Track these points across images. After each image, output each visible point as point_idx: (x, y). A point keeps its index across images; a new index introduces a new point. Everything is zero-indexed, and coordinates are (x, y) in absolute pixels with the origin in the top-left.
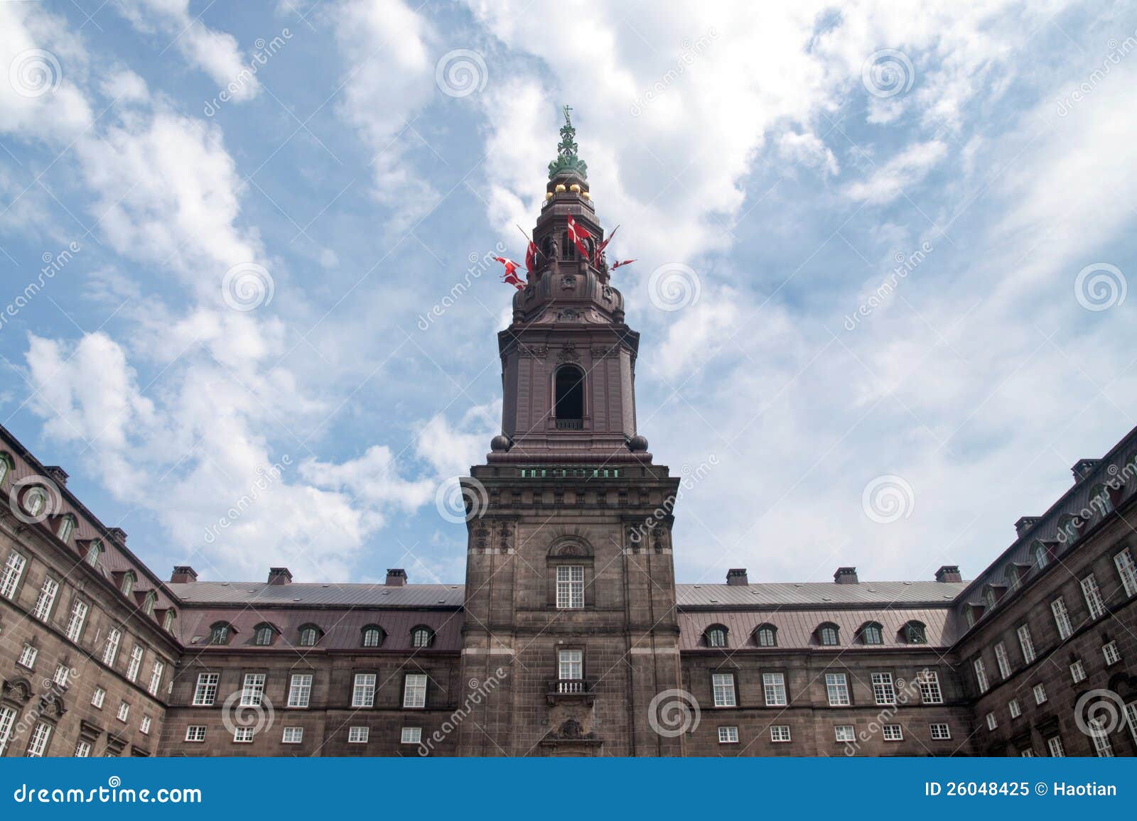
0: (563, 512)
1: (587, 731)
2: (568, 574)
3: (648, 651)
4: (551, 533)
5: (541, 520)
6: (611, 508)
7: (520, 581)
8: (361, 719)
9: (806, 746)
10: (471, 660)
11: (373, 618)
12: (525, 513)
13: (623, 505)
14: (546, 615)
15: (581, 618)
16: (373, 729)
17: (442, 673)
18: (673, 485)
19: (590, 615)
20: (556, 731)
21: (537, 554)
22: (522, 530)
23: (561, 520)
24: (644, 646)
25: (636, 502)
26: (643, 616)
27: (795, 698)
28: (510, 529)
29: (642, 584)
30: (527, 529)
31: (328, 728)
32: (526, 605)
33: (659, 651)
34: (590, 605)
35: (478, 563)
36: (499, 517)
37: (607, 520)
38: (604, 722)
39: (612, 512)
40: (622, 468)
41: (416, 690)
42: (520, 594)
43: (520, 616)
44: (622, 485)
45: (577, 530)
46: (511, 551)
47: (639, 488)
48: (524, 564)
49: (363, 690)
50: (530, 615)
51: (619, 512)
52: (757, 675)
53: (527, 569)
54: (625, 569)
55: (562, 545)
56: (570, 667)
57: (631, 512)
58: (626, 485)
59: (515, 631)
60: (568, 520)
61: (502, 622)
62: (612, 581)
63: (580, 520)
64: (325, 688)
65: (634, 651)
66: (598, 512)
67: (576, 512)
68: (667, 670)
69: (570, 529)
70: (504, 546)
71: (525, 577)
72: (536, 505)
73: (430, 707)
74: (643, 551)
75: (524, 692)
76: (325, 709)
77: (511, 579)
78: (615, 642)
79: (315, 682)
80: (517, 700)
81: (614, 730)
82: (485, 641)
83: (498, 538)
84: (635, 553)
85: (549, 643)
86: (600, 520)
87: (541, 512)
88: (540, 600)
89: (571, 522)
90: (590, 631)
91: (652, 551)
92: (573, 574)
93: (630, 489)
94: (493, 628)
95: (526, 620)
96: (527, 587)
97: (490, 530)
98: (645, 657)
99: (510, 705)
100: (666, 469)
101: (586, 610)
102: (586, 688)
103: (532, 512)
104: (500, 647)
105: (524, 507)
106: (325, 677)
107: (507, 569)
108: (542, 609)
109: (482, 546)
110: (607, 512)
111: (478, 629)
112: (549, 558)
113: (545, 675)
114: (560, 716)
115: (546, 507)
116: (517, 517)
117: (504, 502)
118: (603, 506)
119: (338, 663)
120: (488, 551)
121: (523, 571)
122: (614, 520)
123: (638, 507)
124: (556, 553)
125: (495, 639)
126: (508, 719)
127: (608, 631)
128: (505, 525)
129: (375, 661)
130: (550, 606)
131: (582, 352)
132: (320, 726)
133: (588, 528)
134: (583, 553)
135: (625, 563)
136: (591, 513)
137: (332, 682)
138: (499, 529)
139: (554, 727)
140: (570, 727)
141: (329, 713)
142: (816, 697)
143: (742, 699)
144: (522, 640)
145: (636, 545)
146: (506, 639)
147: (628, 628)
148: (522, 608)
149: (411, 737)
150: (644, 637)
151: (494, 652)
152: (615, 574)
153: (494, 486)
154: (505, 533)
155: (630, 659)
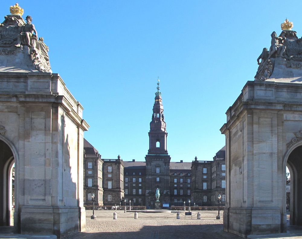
2: (158, 169)
4: (156, 164)
5: (155, 162)
8: (134, 183)
9: (184, 187)
10: (147, 179)
14: (155, 174)
16: (136, 184)
17: (143, 178)
18: (170, 158)
21: (154, 166)
27: (183, 181)
29: (166, 170)
31: (131, 184)
36: (149, 162)
37: (162, 162)
41: (140, 180)
48: (153, 168)
49: (134, 180)
52: (179, 179)
54: (164, 168)
56: (158, 179)
57: (165, 161)
59: (152, 175)
68: (168, 180)
69: (158, 163)
70: (150, 165)
72: (154, 160)
73: (142, 182)
74: (166, 166)
75: (153, 182)
78: (163, 177)
81: (162, 186)
85: (155, 177)
89: (158, 162)
90: (160, 175)
94: (149, 175)
96: (153, 170)
99: (151, 184)
100: (170, 156)
101: (160, 173)
102: (159, 182)
105: (152, 160)
106: (129, 178)
107: (151, 168)
109: (148, 165)
113: (155, 180)
114: (157, 185)
116: (152, 162)
118: (162, 160)
119: (131, 177)
124: (156, 166)
127: (162, 175)
129: (135, 176)
130: (156, 172)
133: (160, 163)
134: (159, 166)
136: (160, 161)
141: (130, 182)
142: (186, 182)
143: (177, 182)
144: (152, 177)
145: (165, 165)
146: (151, 176)
147: (165, 175)
148: (153, 173)
149: (140, 185)
150: (166, 176)
151: (150, 178)
152: (163, 169)
153: (149, 158)
154: (150, 164)
155: (164, 179)
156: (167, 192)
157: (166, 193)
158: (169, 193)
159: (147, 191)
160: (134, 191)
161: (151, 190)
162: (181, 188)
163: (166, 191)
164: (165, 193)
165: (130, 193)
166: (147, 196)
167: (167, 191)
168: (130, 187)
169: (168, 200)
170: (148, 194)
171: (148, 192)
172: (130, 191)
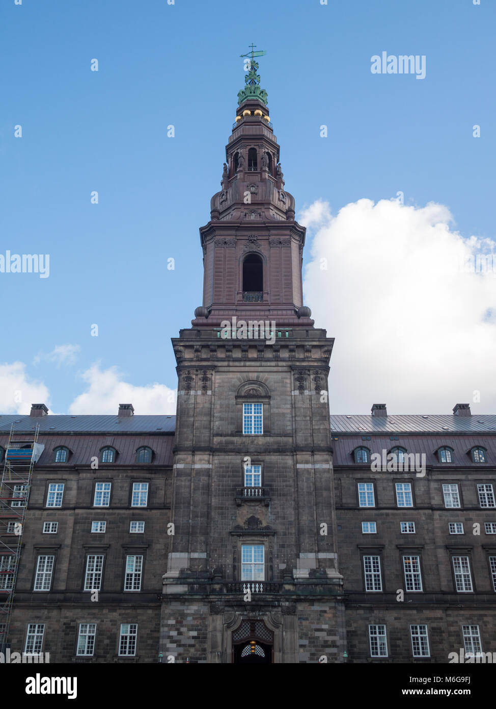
0: (248, 364)
1: (264, 524)
2: (251, 409)
3: (309, 466)
4: (239, 379)
5: (231, 369)
6: (283, 360)
7: (216, 415)
8: (101, 515)
9: (426, 537)
10: (180, 473)
11: (108, 441)
12: (219, 364)
13: (291, 359)
14: (235, 439)
15: (261, 441)
16: (109, 523)
17: (160, 481)
18: (329, 343)
19: (268, 439)
20: (242, 524)
21: (229, 395)
22: (218, 377)
23: (246, 369)
24: (307, 462)
25: (302, 356)
26: (306, 440)
27: (418, 501)
28: (209, 376)
29: (305, 416)
30: (221, 376)
31: (76, 523)
32: (220, 433)
33: (318, 466)
34: (267, 432)
35: (185, 402)
36: (201, 367)
37: (280, 369)
38: (277, 518)
39: (284, 364)
40: (292, 330)
41: (140, 494)
42: (217, 424)
43: (216, 440)
44: (291, 343)
45: (258, 377)
46: (209, 392)
47: (303, 346)
48: (219, 402)
49: (102, 495)
50: (224, 439)
51: (290, 363)
52: (391, 484)
53: (221, 406)
54: (293, 406)
55: (247, 387)
56: (253, 477)
57: (298, 364)
58: (294, 343)
59: (213, 451)
60: (252, 369)
61: (203, 445)
62: (284, 414)
63: (260, 369)
64: (73, 493)
65: (299, 466)
66: (273, 364)
67: (258, 364)
68: (323, 480)
69: (253, 376)
70: (205, 388)
71: (220, 412)
72: (228, 359)
73: (150, 507)
74: (307, 392)
75: (219, 496)
76: (74, 509)
77: (210, 413)
78: (289, 460)
79: (67, 489)
80: (214, 501)
81: (284, 524)
82: (190, 458)
83: (200, 383)
84: (301, 393)
85: (233, 458)
86: (275, 369)
87: (231, 364)
88: (231, 428)
89: (254, 370)
90: (268, 451)
91: (314, 392)
92: (255, 409)
93: (298, 346)
94: (194, 450)
95: (220, 443)
96: (221, 419)
97: (194, 377)
98: (307, 471)
99: (209, 506)
100: (324, 332)
101: (264, 436)
102: (264, 492)
103: (226, 363)
104: (202, 462)
105: (219, 360)
106: (74, 485)
107: (207, 405)
108: (232, 435)
109: (188, 388)
110: (281, 364)
111: (185, 450)
112: (237, 397)
113: (234, 483)
114: (245, 513)
115: (235, 360)
116: (214, 367)
117: (204, 356)
118: (277, 359)
119: (83, 475)
120: (192, 392)
121: (218, 407)
122: (285, 369)
123: (303, 360)
124: (243, 394)
125: (197, 458)
126: (208, 515)
127: (281, 450)
128: (205, 374)
129: (110, 474)
130: (238, 433)
131: (262, 243)
132: (71, 521)
133: (266, 375)
134: (263, 394)
135: (293, 402)
136: (269, 364)
137: (79, 489)
138: (200, 376)
139: (241, 521)
140: (253, 521)
141: (77, 511)
142: (436, 502)
143: (379, 502)
144: (218, 459)
145: (301, 388)
146: (206, 457)
147: (295, 450)
148: (218, 435)
149: (137, 528)
150: (307, 456)
151: (197, 466)
152: (286, 409)
153: (197, 344)
154: (205, 379)
155: (297, 472)
156: (319, 561)
157: (313, 572)
158: (333, 573)
159: (178, 561)
160: (93, 567)
161: (204, 555)
162: (408, 547)
163: (312, 556)
164: (301, 573)
165: (62, 586)
166: (176, 598)
167: (322, 555)
168: (68, 541)
169: (331, 632)
170: (180, 580)
171: (186, 565)
172: (65, 566)
